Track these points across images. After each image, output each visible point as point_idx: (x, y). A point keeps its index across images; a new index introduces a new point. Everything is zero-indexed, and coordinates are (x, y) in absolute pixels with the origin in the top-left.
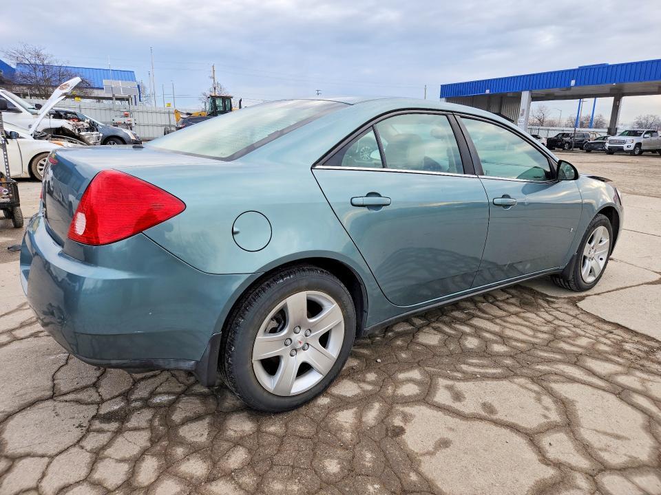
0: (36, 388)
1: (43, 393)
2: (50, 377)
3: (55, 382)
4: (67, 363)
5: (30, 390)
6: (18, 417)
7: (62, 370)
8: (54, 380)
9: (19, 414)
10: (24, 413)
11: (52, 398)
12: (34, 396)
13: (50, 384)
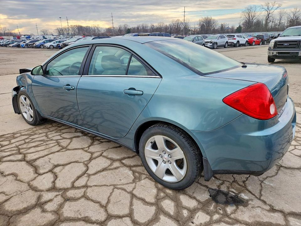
0: (285, 173)
1: (284, 170)
2: (278, 175)
3: (277, 172)
4: (267, 177)
5: (288, 174)
6: (296, 167)
7: (271, 175)
8: (277, 173)
9: (295, 167)
10: (293, 167)
11: (282, 166)
12: (288, 171)
13: (280, 172)
